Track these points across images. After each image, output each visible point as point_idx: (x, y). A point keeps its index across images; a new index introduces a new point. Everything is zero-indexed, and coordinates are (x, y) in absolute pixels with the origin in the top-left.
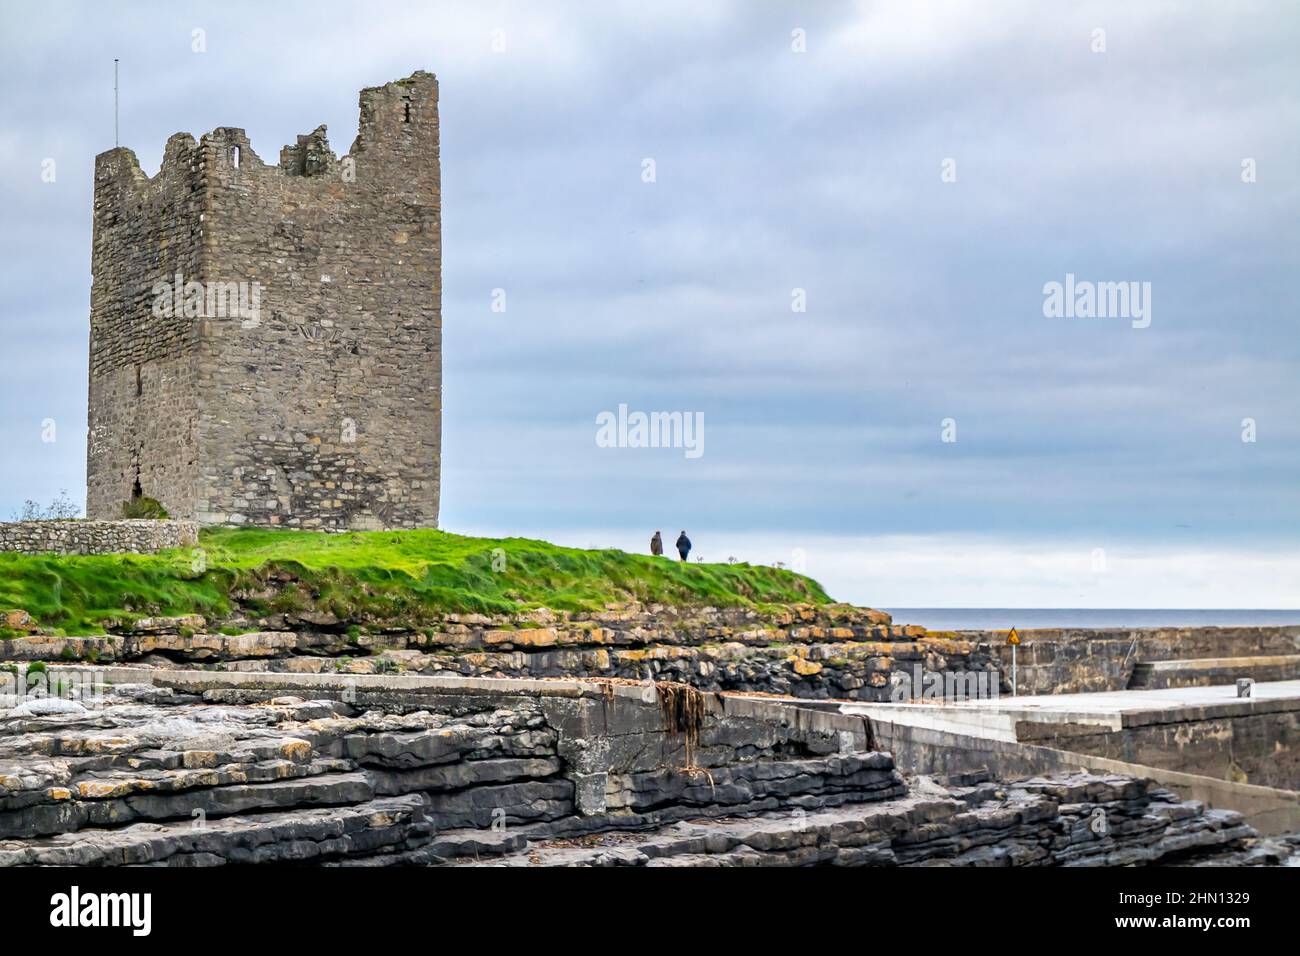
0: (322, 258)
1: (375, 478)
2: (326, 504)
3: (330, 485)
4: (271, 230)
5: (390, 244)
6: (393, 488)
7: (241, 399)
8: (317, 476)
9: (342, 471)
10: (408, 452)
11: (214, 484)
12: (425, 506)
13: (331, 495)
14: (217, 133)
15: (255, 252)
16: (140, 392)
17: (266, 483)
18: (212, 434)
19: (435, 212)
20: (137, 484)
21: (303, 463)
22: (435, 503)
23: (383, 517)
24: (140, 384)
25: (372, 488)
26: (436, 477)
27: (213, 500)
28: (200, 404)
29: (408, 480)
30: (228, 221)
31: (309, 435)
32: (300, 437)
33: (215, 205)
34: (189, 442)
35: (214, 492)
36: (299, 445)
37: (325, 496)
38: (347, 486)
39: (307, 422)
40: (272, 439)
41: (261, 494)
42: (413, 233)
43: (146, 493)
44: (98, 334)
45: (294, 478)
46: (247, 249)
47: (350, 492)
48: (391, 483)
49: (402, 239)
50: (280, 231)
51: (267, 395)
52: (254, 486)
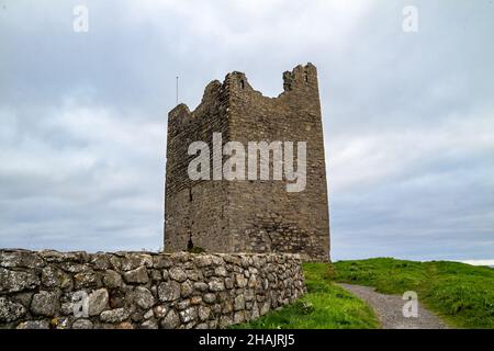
0: (279, 133)
1: (305, 235)
2: (286, 247)
3: (287, 238)
4: (257, 118)
5: (304, 130)
6: (313, 239)
7: (247, 196)
8: (282, 234)
9: (291, 231)
10: (317, 223)
11: (236, 238)
12: (325, 248)
13: (287, 243)
14: (233, 73)
15: (251, 128)
16: (191, 200)
17: (260, 238)
18: (235, 212)
19: (320, 119)
20: (190, 242)
21: (275, 228)
22: (329, 247)
23: (309, 254)
24: (191, 196)
25: (304, 239)
26: (328, 235)
27: (236, 246)
28: (229, 198)
29: (318, 236)
30: (239, 112)
31: (277, 214)
32: (274, 215)
33: (234, 104)
34: (222, 217)
35: (236, 242)
36: (273, 219)
37: (285, 244)
38: (294, 239)
39: (276, 208)
40: (262, 216)
41: (258, 243)
42: (312, 127)
43: (195, 245)
44: (169, 180)
45: (272, 234)
46: (248, 125)
47: (296, 242)
48: (312, 237)
49: (308, 129)
50: (261, 120)
51: (259, 194)
52: (255, 239)
